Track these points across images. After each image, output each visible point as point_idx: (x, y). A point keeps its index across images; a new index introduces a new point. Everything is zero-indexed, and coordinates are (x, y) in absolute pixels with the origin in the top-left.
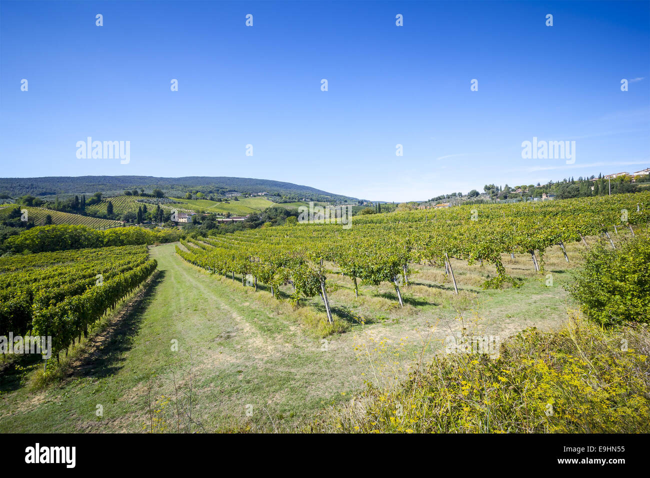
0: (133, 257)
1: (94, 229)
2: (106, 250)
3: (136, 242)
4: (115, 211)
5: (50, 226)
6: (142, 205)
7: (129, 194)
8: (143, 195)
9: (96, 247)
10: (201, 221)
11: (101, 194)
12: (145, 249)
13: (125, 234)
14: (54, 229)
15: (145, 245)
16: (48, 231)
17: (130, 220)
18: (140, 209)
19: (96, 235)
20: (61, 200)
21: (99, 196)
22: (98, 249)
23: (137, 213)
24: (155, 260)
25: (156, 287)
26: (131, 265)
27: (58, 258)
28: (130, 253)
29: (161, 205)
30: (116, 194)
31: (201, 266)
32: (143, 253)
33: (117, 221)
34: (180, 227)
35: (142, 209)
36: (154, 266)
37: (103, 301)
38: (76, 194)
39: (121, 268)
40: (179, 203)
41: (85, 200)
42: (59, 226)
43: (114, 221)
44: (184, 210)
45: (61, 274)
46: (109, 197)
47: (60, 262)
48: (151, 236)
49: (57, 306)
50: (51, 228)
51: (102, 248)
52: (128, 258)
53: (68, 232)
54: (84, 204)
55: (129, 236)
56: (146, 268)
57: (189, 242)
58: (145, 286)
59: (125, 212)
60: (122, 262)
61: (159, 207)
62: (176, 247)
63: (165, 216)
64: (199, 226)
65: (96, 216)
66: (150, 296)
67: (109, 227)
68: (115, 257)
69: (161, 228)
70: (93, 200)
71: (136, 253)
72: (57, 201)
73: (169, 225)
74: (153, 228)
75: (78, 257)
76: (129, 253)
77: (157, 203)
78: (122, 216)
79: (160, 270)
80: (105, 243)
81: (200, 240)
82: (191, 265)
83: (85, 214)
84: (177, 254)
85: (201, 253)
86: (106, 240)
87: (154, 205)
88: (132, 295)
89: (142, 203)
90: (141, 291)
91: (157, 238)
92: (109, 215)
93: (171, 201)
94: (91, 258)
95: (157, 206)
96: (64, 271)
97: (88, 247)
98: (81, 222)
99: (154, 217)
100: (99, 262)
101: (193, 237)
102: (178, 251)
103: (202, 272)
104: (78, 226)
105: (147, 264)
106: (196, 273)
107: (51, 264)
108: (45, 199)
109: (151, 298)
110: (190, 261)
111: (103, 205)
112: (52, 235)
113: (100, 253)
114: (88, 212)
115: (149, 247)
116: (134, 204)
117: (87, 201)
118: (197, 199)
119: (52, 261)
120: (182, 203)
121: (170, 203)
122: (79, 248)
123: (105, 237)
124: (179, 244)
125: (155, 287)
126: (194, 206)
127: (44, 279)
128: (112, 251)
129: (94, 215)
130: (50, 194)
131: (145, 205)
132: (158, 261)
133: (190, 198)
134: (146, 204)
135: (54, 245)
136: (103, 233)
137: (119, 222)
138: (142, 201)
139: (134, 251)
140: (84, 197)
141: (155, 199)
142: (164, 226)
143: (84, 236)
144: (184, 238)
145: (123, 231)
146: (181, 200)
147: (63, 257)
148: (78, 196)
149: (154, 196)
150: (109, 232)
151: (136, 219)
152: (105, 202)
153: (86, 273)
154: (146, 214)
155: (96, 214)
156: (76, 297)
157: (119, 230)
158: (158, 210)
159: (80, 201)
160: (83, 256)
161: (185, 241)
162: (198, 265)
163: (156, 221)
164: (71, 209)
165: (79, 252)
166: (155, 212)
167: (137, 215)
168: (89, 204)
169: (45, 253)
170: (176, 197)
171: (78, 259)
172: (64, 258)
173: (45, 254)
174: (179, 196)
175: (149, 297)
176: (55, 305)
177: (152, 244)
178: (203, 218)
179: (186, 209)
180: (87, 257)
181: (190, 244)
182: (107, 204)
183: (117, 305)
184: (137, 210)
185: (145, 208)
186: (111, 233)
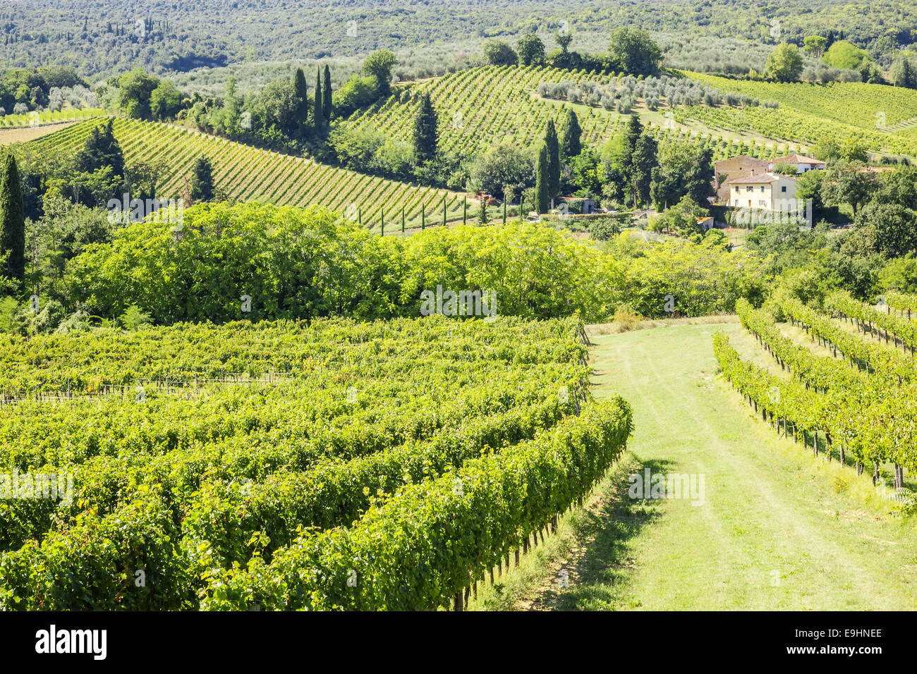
0: (522, 379)
1: (364, 231)
2: (412, 334)
3: (532, 303)
4: (446, 144)
5: (208, 209)
6: (558, 113)
7: (503, 58)
8: (568, 62)
9: (370, 315)
10: (845, 208)
11: (392, 62)
12: (569, 340)
13: (489, 260)
14: (222, 224)
15: (574, 319)
16: (201, 228)
17: (508, 191)
18: (551, 139)
19: (372, 257)
20: (243, 90)
21: (381, 70)
22: (379, 324)
23: (537, 156)
24: (621, 403)
25: (631, 543)
26: (520, 415)
27: (236, 355)
28: (506, 357)
29: (645, 115)
30: (451, 59)
31: (849, 462)
32: (566, 359)
33: (451, 195)
34: (736, 237)
35: (561, 136)
36: (618, 436)
37: (425, 569)
38: (297, 63)
39: (481, 425)
40: (733, 102)
41: (329, 91)
42: (241, 212)
43: (442, 192)
44: (760, 141)
45: (253, 425)
46: (422, 76)
47: (242, 370)
48: (601, 277)
49: (274, 565)
50: (213, 216)
51: (396, 322)
52: (501, 380)
53: (271, 240)
54: (327, 111)
55: (502, 270)
56: (586, 439)
57: (781, 319)
58: (582, 531)
59: (488, 153)
60: (477, 395)
61: (636, 126)
62: (720, 343)
63: (666, 172)
64: (840, 232)
65: (371, 164)
66: (609, 580)
67: (418, 221)
68: (447, 370)
69: (643, 235)
70: (359, 87)
71: (534, 360)
72: (233, 91)
73: (680, 222)
74: (606, 237)
75: (304, 357)
76: (503, 356)
77: (626, 102)
78: (474, 168)
79: (645, 456)
80: (404, 298)
81: (842, 315)
82: (791, 447)
83: (331, 158)
84: (721, 381)
85: (847, 384)
86: (409, 284)
87: (615, 115)
88: (529, 562)
89: (559, 104)
90: (564, 548)
91: (627, 289)
92: (420, 164)
93: (694, 93)
94: (354, 367)
95: (627, 119)
96: (264, 414)
97: (340, 312)
98: (313, 192)
99: (615, 177)
100: (384, 385)
101: (803, 295)
102: (728, 364)
103: (853, 490)
104: (307, 212)
105: (586, 423)
106: (821, 496)
107: (214, 375)
108: (191, 85)
109: (611, 591)
110: (790, 427)
111: (397, 109)
112: (215, 245)
113: (387, 343)
114: (339, 148)
115: (592, 329)
116: (525, 107)
117: (338, 96)
118: (827, 79)
119: (217, 364)
120: (749, 102)
121: (690, 103)
122: (306, 315)
123: (407, 268)
124: (731, 326)
125: (625, 537)
126: (811, 120)
127: (201, 437)
128: (435, 338)
129: (364, 164)
130: (207, 62)
131: (573, 114)
132: (633, 405)
133: (789, 74)
134: (578, 109)
135: (223, 292)
136: (400, 248)
137: (461, 196)
138: (560, 94)
139: (524, 347)
140: (327, 73)
141: (619, 83)
142: (659, 229)
143: (327, 259)
144: (756, 296)
145: (480, 246)
146: (745, 88)
147: (253, 350)
148: (306, 70)
149: (614, 68)
150: (420, 245)
151: (530, 184)
152: (407, 98)
153: (347, 434)
154: (579, 162)
155: (369, 156)
156: (335, 535)
157: (465, 240)
158: (633, 141)
159: (311, 94)
160: (323, 350)
161: (764, 315)
162: (834, 454)
163: (619, 196)
164: (279, 133)
165: (309, 332)
166: (620, 149)
167: (537, 164)
168: (345, 112)
169: (193, 327)
170: (718, 72)
171: (307, 362)
172: (256, 357)
173: (191, 328)
174: (736, 62)
175: (603, 587)
176: (267, 557)
177: (600, 319)
178: (859, 191)
179: (769, 137)
180: (338, 359)
181: (787, 331)
182: (415, 110)
183: (471, 598)
184: (539, 143)
185: (575, 129)
186: (430, 249)
